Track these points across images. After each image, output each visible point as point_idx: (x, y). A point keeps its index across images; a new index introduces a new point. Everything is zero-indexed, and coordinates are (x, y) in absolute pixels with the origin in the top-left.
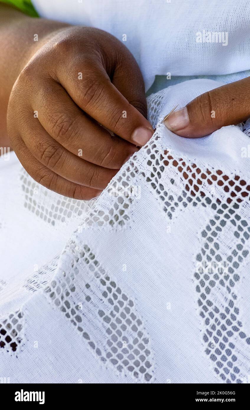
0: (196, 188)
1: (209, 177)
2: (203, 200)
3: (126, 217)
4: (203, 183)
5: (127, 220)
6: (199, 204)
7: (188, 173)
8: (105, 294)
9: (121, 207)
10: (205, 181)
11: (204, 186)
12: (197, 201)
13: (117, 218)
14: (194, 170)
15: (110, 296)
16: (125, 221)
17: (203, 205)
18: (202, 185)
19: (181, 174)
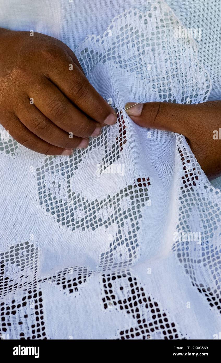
0: (136, 304)
1: (148, 303)
2: (135, 314)
3: (76, 289)
4: (142, 304)
5: (76, 291)
6: (131, 314)
7: (136, 291)
8: (33, 326)
9: (77, 281)
10: (144, 304)
11: (141, 306)
12: (130, 311)
13: (70, 286)
14: (141, 292)
15: (36, 328)
16: (74, 290)
17: (134, 316)
18: (141, 305)
19: (130, 289)
